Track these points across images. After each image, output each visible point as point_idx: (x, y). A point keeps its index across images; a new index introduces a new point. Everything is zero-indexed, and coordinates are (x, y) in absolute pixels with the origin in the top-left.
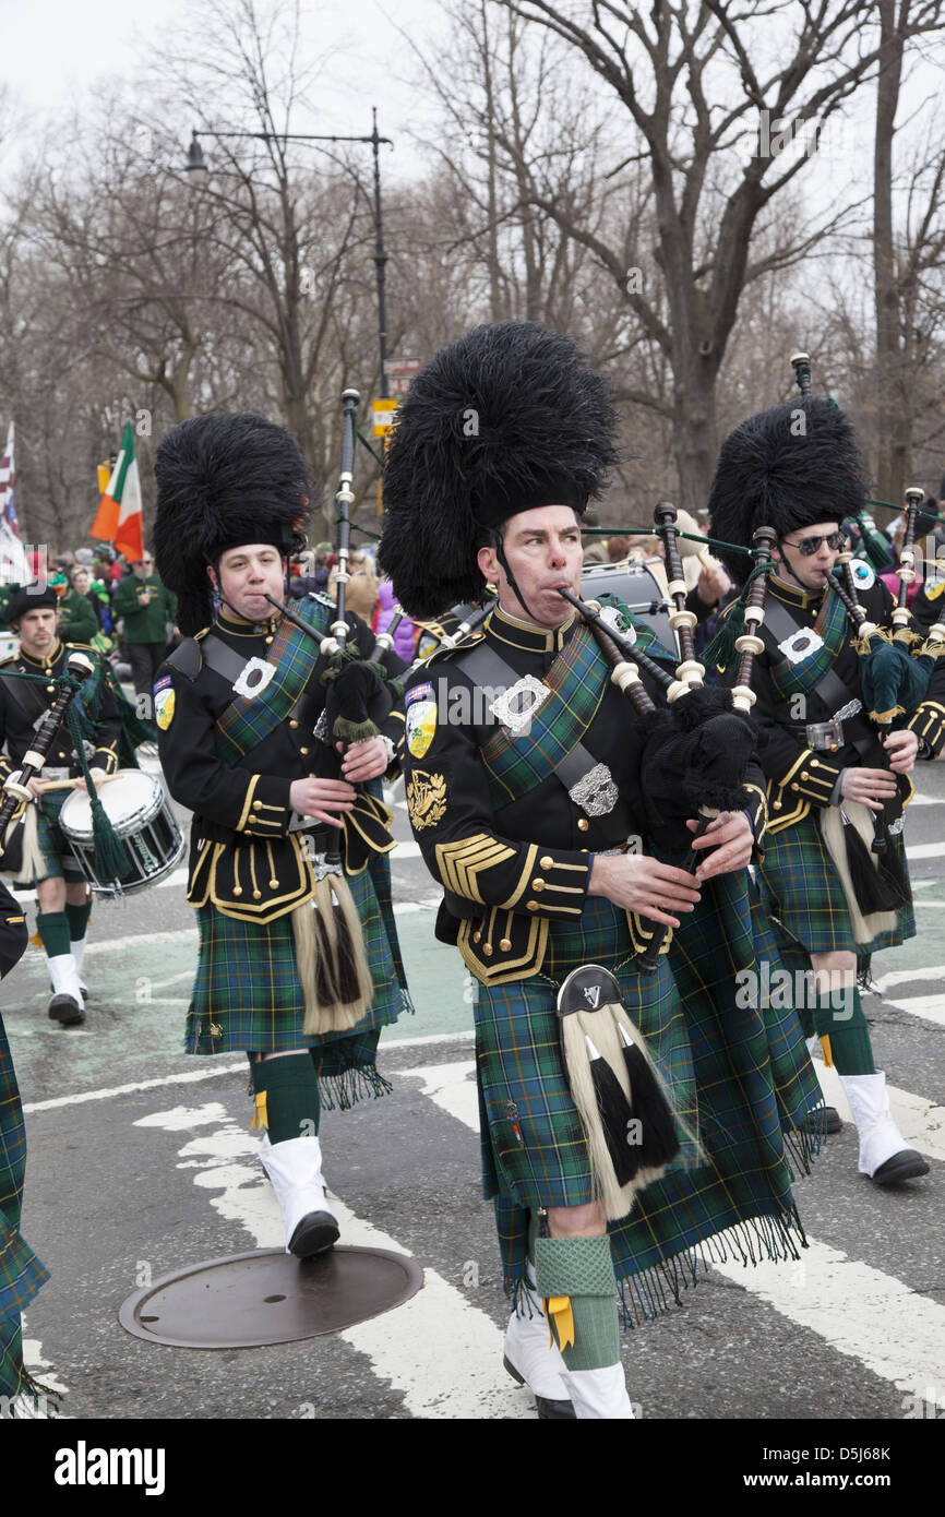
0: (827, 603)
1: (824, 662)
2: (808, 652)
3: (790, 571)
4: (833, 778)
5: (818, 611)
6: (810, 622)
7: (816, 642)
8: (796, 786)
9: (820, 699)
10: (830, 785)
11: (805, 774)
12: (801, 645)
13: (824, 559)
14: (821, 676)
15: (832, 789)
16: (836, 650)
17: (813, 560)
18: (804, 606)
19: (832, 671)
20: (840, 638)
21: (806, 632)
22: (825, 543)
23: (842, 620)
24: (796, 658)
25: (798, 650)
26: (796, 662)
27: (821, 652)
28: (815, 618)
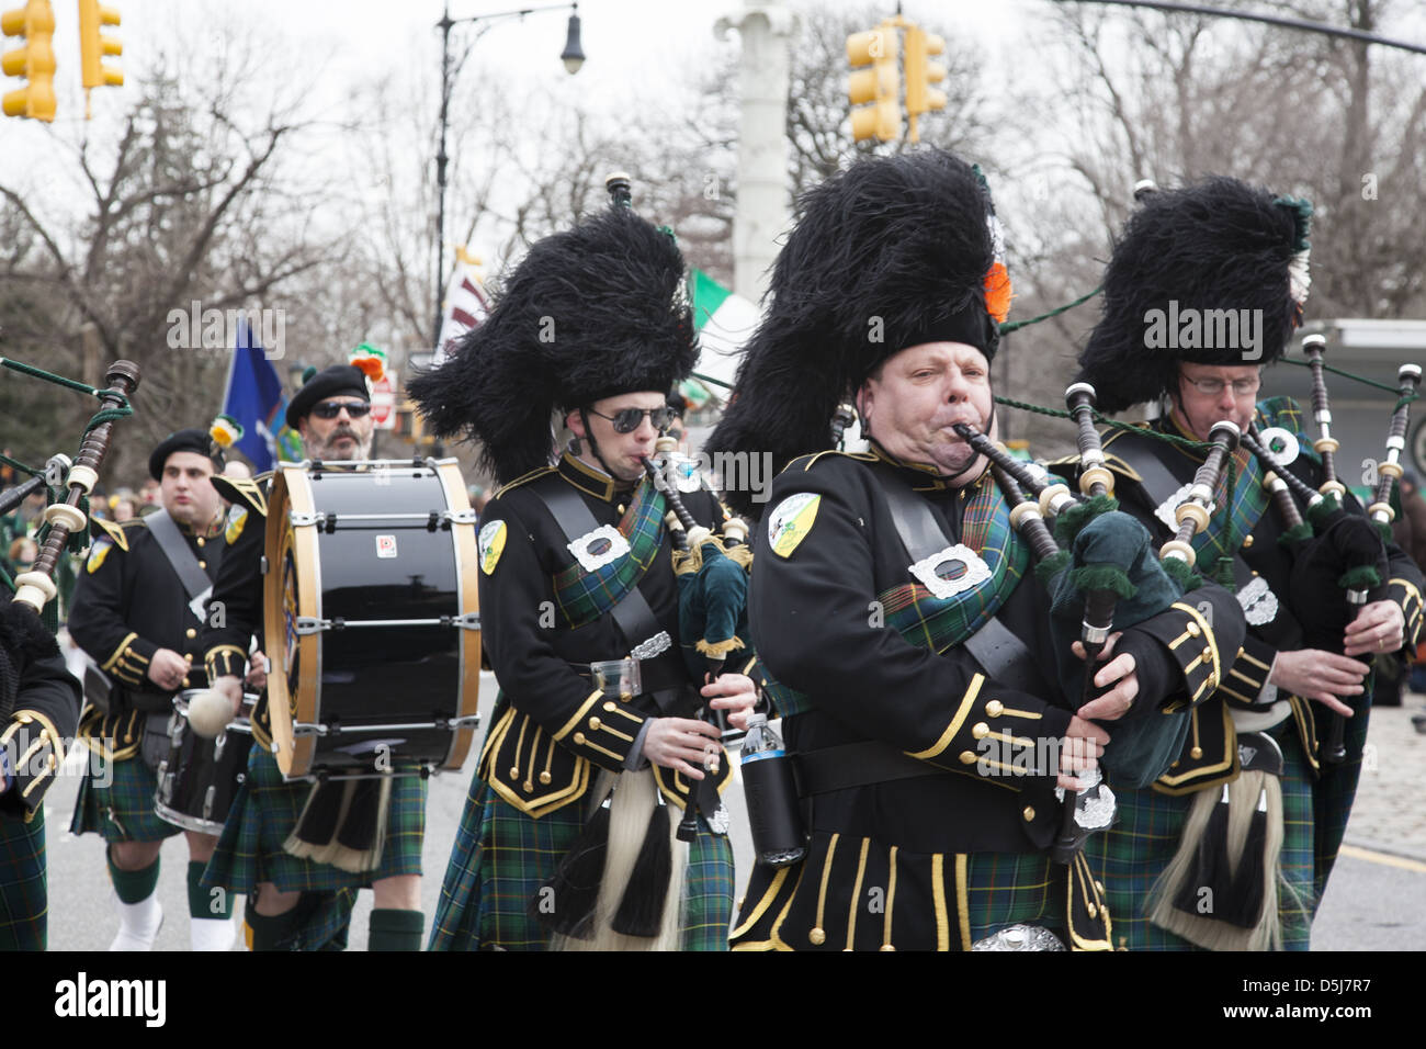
0: (639, 497)
1: (627, 573)
2: (608, 558)
3: (596, 453)
4: (634, 729)
5: (626, 507)
6: (616, 521)
7: (620, 546)
8: (580, 738)
9: (615, 624)
10: (630, 739)
11: (595, 721)
12: (599, 547)
13: (643, 440)
14: (621, 595)
15: (631, 744)
16: (645, 561)
17: (629, 440)
18: (608, 498)
19: (636, 589)
20: (652, 548)
21: (607, 532)
22: (647, 420)
23: (657, 524)
24: (591, 563)
25: (594, 553)
26: (590, 569)
27: (623, 562)
28: (621, 515)
